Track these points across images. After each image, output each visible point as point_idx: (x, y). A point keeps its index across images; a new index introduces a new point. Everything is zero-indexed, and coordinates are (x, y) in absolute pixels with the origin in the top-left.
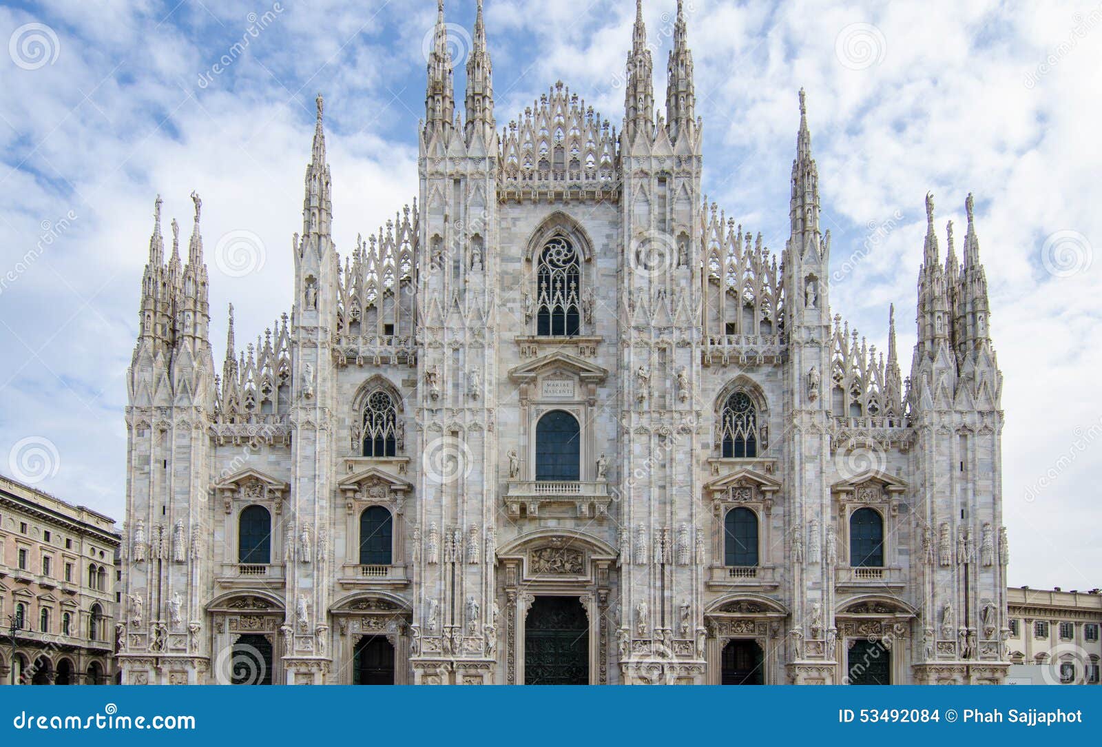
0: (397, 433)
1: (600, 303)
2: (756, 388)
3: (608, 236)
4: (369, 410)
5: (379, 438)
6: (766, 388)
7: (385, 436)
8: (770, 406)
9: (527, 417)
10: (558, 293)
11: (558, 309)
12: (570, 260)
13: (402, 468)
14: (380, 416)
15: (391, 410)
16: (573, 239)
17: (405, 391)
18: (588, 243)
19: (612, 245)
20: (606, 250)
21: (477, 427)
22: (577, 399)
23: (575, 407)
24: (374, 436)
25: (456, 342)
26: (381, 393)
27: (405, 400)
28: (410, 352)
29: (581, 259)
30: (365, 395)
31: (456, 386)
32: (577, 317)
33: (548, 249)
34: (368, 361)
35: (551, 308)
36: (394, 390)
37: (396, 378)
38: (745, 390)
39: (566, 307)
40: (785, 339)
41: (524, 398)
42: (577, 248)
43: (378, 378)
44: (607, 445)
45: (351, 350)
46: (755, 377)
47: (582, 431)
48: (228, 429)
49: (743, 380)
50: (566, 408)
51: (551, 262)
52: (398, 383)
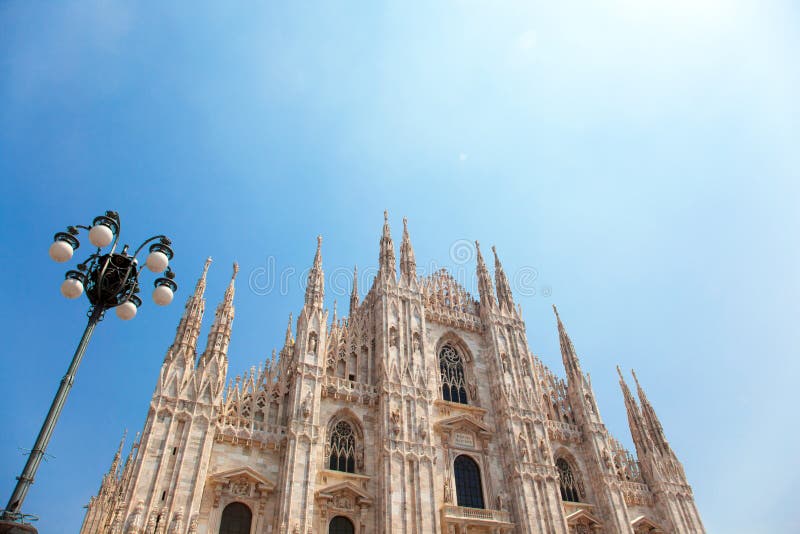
0: (357, 455)
1: (480, 388)
2: (571, 456)
3: (479, 351)
4: (335, 434)
5: (343, 457)
6: (576, 456)
7: (347, 456)
8: (581, 469)
9: (447, 456)
10: (453, 378)
11: (454, 387)
12: (457, 360)
13: (364, 485)
14: (343, 440)
15: (352, 437)
16: (458, 348)
17: (365, 424)
18: (469, 353)
19: (482, 357)
20: (479, 359)
21: (426, 460)
22: (476, 448)
23: (476, 454)
24: (339, 455)
25: (409, 396)
26: (344, 422)
27: (366, 432)
28: (372, 396)
29: (464, 360)
30: (334, 422)
31: (410, 427)
32: (465, 394)
33: (444, 351)
34: (343, 397)
35: (450, 385)
36: (356, 421)
37: (360, 413)
38: (564, 457)
39: (459, 387)
40: (581, 428)
41: (445, 442)
42: (461, 354)
43: (346, 412)
44: (499, 484)
45: (332, 387)
46: (570, 449)
47: (482, 472)
48: (230, 430)
49: (562, 450)
50: (471, 454)
51: (447, 358)
52: (361, 418)
